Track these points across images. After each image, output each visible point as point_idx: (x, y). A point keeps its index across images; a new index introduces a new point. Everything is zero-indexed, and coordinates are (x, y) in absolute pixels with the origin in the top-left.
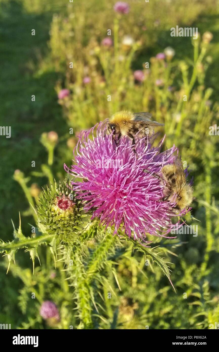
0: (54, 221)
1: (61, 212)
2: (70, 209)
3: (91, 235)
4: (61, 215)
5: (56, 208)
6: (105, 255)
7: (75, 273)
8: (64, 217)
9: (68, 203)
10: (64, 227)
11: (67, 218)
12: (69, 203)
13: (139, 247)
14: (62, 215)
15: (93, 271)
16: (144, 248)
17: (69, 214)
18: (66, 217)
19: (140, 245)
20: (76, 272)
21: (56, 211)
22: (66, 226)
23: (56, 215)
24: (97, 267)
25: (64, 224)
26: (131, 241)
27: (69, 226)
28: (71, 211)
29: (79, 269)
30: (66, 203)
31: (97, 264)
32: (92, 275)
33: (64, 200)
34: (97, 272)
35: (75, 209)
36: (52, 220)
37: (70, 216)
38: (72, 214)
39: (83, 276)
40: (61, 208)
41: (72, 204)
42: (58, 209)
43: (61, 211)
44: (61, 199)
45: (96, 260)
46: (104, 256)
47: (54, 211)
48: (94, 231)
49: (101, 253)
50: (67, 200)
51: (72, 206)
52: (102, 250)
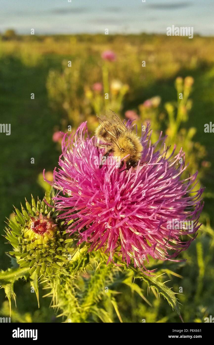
0: (28, 250)
1: (36, 238)
2: (48, 233)
3: (82, 263)
4: (37, 242)
5: (29, 233)
6: (102, 284)
7: (67, 308)
8: (41, 245)
9: (47, 225)
10: (42, 257)
11: (46, 245)
12: (49, 224)
13: (141, 275)
14: (39, 242)
15: (90, 304)
16: (147, 277)
17: (48, 240)
18: (43, 243)
19: (141, 274)
20: (69, 306)
21: (30, 236)
22: (44, 255)
23: (29, 242)
24: (94, 298)
25: (42, 254)
26: (131, 268)
27: (48, 255)
28: (51, 236)
29: (72, 304)
30: (44, 225)
31: (94, 295)
32: (88, 309)
33: (42, 221)
34: (94, 304)
35: (56, 233)
36: (26, 249)
37: (49, 243)
38: (52, 239)
39: (78, 311)
40: (37, 231)
41: (52, 226)
42: (32, 234)
43: (37, 236)
44: (37, 220)
45: (92, 290)
46: (101, 286)
47: (28, 237)
48: (86, 259)
49: (97, 282)
50: (45, 220)
51: (52, 229)
52: (98, 278)
